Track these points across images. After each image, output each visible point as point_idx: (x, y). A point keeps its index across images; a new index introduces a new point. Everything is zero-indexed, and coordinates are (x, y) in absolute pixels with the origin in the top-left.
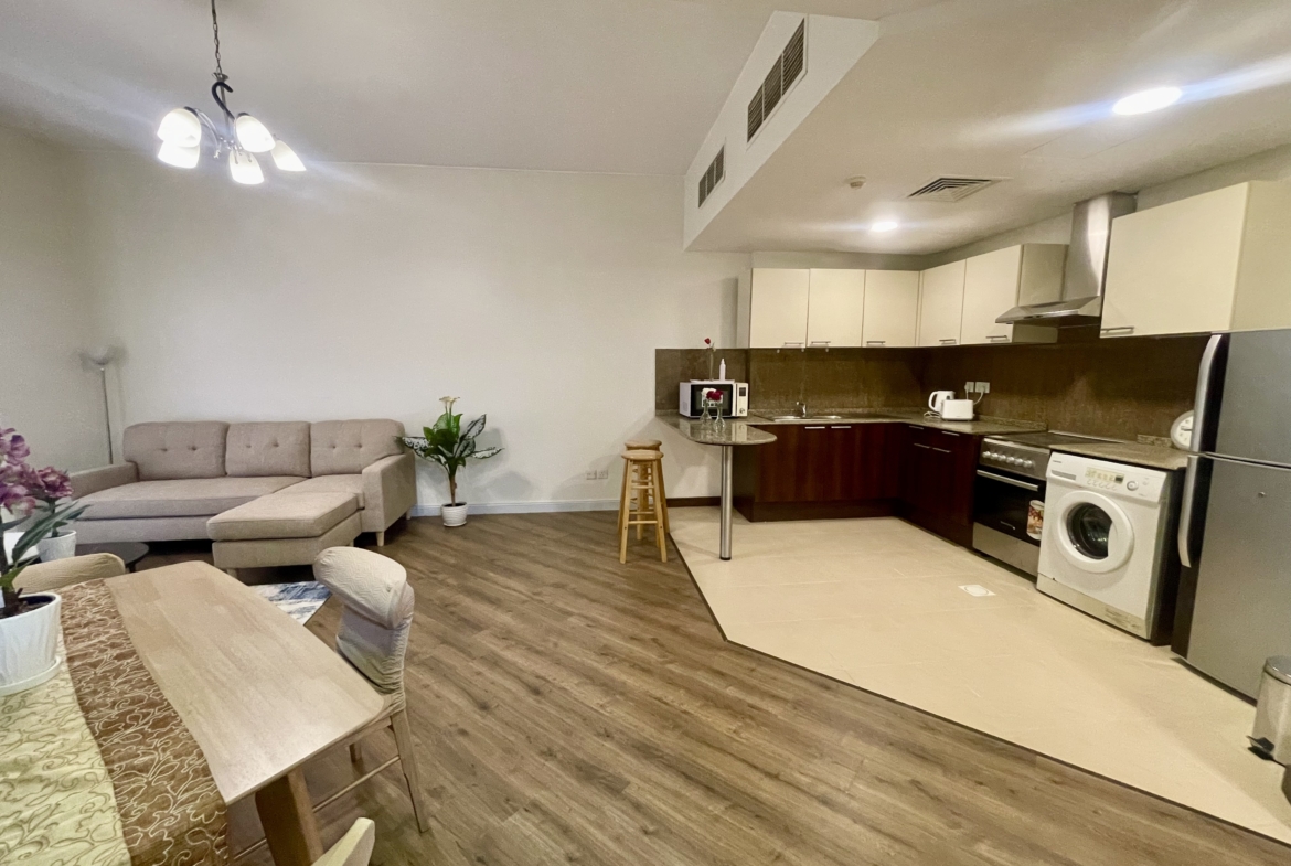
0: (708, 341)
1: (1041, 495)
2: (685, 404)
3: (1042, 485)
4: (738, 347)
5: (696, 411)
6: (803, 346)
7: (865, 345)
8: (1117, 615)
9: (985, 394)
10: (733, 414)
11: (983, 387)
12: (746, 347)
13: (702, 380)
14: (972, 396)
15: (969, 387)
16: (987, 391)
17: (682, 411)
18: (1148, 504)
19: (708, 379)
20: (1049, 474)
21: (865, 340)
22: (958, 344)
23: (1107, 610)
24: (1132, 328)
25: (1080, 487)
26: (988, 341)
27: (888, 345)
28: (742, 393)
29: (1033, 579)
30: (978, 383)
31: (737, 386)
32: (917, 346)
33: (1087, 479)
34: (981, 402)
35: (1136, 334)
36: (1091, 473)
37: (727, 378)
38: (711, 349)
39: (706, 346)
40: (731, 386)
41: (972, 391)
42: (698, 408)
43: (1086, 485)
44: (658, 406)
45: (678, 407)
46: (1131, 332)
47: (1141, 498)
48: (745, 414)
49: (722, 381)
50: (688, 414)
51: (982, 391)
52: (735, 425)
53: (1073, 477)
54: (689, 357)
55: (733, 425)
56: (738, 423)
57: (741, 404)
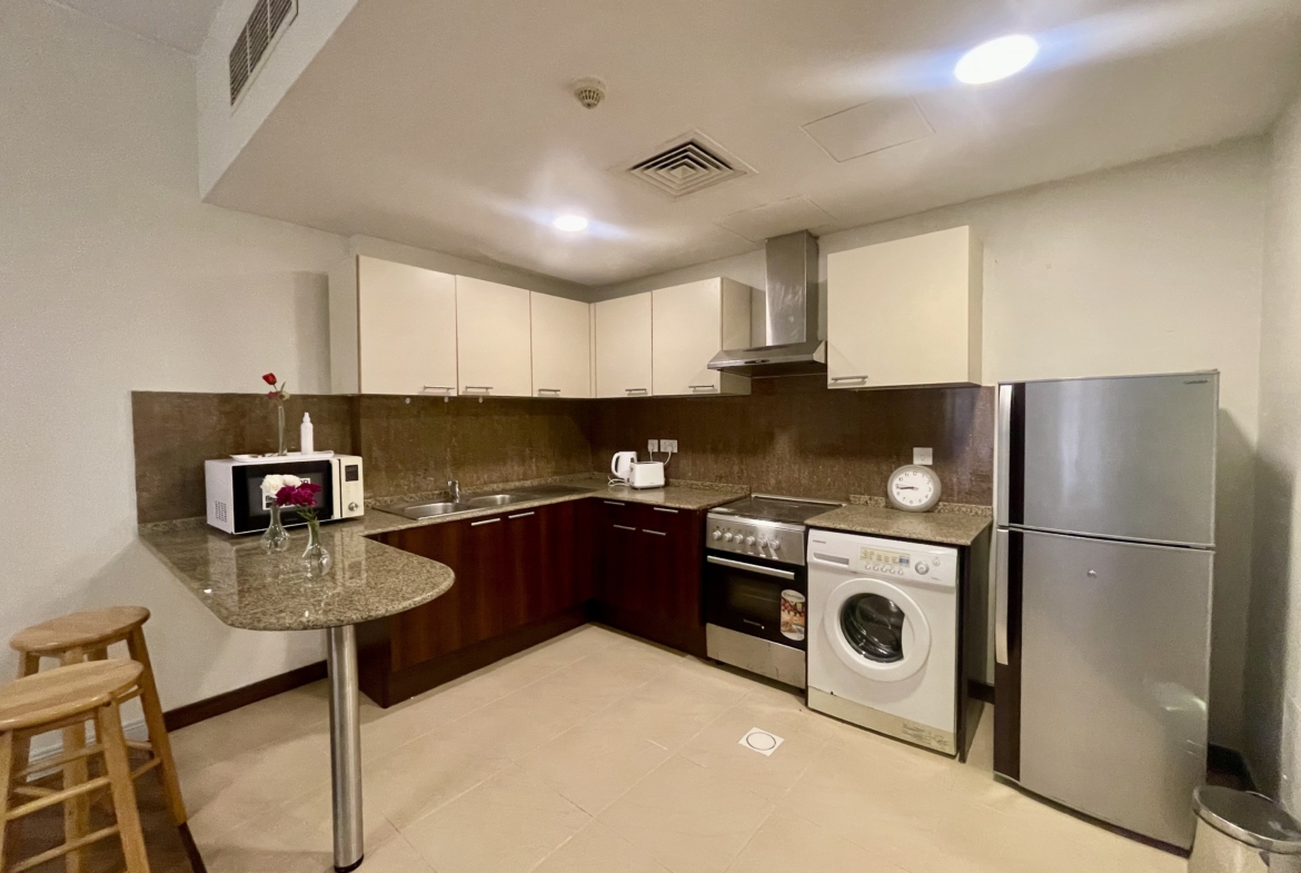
0: (270, 379)
1: (800, 583)
2: (221, 506)
3: (801, 572)
4: (335, 392)
5: (249, 519)
6: (453, 393)
7: (536, 395)
8: (918, 730)
9: (672, 454)
10: (336, 516)
11: (670, 446)
12: (350, 390)
13: (261, 452)
14: (659, 456)
15: (652, 446)
16: (676, 451)
17: (212, 520)
18: (944, 589)
19: (274, 451)
20: (811, 558)
21: (536, 388)
22: (650, 395)
23: (905, 726)
24: (864, 378)
25: (855, 573)
26: (690, 392)
27: (564, 394)
28: (351, 474)
29: (802, 693)
30: (662, 442)
31: (340, 462)
32: (593, 397)
33: (864, 562)
34: (669, 463)
35: (869, 384)
36: (867, 555)
37: (318, 447)
38: (277, 395)
39: (266, 389)
40: (327, 466)
41: (656, 450)
42: (254, 511)
43: (864, 570)
44: (147, 514)
45: (203, 511)
46: (864, 383)
47: (933, 582)
48: (359, 512)
49: (308, 454)
50: (230, 527)
51: (669, 450)
52: (339, 535)
53: (846, 561)
54: (228, 408)
55: (338, 536)
56: (346, 530)
57: (349, 497)
